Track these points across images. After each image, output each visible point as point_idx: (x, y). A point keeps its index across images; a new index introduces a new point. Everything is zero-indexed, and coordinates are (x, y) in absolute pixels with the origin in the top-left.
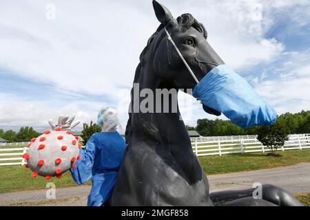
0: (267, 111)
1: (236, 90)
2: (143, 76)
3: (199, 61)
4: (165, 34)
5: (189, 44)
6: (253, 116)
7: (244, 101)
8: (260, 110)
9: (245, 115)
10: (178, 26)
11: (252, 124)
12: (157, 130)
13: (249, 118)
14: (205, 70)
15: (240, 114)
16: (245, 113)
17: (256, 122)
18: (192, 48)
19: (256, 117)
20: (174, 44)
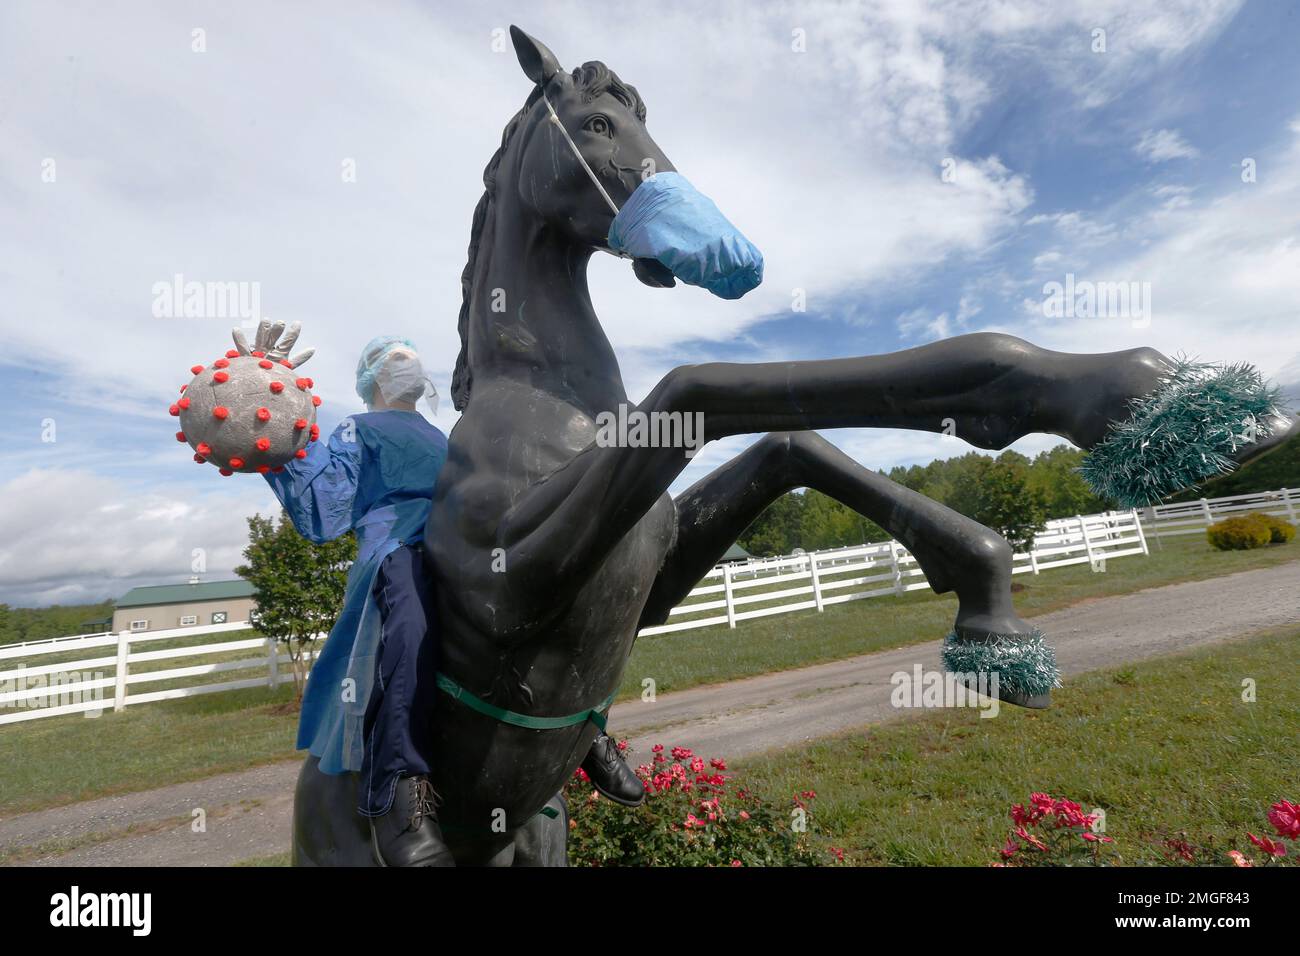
0: (736, 245)
1: (684, 215)
2: (494, 223)
3: (619, 167)
4: (544, 112)
5: (598, 131)
6: (711, 257)
7: (695, 231)
8: (722, 243)
9: (695, 254)
10: (573, 91)
11: (711, 273)
12: (534, 340)
13: (704, 259)
14: (632, 185)
15: (685, 254)
16: (693, 251)
17: (718, 269)
18: (607, 139)
19: (717, 258)
20: (564, 130)
